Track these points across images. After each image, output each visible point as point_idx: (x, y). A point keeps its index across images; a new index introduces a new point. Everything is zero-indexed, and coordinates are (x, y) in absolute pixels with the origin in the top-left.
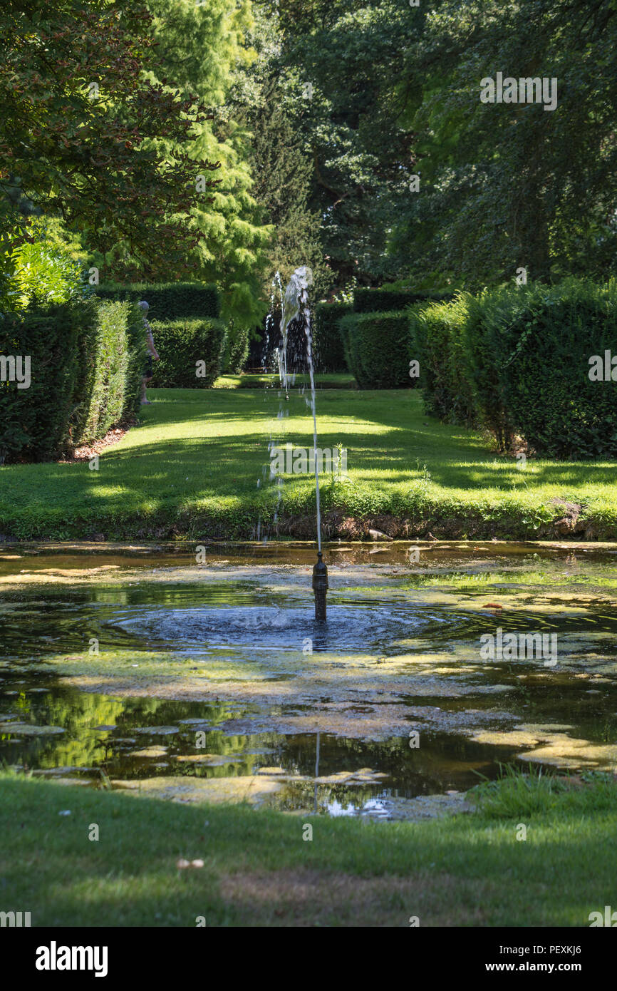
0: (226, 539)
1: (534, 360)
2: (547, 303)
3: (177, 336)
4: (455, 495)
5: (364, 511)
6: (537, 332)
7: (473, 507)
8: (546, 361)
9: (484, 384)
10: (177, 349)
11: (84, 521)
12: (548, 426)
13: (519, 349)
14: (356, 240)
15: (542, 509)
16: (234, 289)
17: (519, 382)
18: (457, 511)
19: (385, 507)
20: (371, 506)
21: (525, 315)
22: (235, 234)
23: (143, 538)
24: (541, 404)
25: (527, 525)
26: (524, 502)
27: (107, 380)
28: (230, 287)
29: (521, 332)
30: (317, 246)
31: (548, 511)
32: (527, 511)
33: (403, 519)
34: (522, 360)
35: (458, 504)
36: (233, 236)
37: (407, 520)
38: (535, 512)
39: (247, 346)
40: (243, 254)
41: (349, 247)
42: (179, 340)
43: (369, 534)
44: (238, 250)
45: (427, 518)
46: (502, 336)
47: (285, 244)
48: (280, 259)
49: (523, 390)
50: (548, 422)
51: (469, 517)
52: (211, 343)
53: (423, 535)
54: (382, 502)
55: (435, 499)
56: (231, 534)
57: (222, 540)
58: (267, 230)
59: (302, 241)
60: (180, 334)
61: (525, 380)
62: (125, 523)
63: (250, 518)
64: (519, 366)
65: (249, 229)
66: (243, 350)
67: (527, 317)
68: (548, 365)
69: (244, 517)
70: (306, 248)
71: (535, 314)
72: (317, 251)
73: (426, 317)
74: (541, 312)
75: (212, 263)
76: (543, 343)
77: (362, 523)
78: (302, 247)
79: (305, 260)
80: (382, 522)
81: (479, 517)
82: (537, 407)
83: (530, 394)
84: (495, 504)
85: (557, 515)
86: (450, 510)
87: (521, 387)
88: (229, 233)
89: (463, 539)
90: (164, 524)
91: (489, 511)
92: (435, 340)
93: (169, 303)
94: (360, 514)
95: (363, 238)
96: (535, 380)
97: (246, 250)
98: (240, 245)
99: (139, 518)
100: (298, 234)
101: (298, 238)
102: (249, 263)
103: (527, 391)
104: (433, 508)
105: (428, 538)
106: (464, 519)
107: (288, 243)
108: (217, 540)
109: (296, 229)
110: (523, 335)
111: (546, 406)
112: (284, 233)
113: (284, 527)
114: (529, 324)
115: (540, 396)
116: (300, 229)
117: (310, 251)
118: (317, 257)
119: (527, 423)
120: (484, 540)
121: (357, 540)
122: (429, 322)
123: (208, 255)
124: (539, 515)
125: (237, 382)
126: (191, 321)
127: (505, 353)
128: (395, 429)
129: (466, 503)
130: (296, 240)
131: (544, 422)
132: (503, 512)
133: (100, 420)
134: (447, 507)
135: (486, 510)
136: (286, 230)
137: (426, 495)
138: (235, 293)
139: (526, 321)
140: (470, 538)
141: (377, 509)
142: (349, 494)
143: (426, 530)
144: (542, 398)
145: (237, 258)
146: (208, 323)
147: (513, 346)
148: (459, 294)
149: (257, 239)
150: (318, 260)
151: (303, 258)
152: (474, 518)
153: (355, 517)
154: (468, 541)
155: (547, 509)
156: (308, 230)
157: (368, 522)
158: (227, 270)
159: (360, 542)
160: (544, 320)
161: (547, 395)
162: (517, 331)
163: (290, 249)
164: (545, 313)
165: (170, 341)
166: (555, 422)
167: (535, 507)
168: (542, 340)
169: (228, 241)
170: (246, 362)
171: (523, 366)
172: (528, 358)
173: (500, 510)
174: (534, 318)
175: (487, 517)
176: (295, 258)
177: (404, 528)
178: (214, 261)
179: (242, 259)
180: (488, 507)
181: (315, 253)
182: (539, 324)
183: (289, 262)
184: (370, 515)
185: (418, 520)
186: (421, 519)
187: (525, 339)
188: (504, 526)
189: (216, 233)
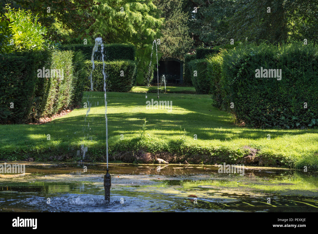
0: (90, 162)
1: (245, 81)
2: (251, 55)
3: (113, 68)
4: (198, 143)
5: (155, 150)
6: (247, 68)
7: (206, 149)
8: (250, 82)
9: (228, 92)
10: (112, 74)
11: (24, 152)
12: (251, 112)
13: (238, 76)
14: (206, 26)
15: (239, 151)
16: (145, 47)
17: (238, 91)
18: (199, 150)
19: (165, 148)
20: (158, 148)
21: (241, 60)
22: (146, 22)
23: (52, 160)
24: (248, 102)
25: (231, 158)
26: (230, 147)
27: (58, 87)
28: (144, 46)
29: (239, 68)
30: (187, 28)
31: (241, 152)
32: (231, 151)
33: (174, 154)
34: (239, 81)
35: (199, 147)
36: (145, 23)
37: (176, 154)
38: (235, 152)
39: (153, 74)
40: (150, 31)
41: (202, 29)
42: (114, 70)
43: (157, 160)
44: (148, 29)
45: (185, 154)
46: (231, 70)
47: (171, 27)
48: (169, 34)
49: (240, 95)
50: (251, 110)
51: (204, 154)
52: (128, 71)
53: (183, 162)
54: (164, 146)
55: (189, 145)
56: (93, 159)
57: (89, 162)
58: (161, 20)
59: (180, 26)
60: (114, 67)
61: (241, 91)
62: (43, 153)
63: (102, 152)
64: (238, 84)
65: (153, 20)
66: (151, 75)
67: (242, 61)
68: (251, 84)
69: (100, 151)
70: (181, 29)
71: (246, 60)
72: (186, 31)
73: (212, 61)
74: (249, 59)
75: (136, 35)
76: (249, 74)
77: (154, 155)
78: (179, 29)
79: (180, 35)
80: (163, 155)
81: (209, 154)
82: (246, 103)
83: (243, 97)
84: (217, 148)
85: (245, 154)
86: (196, 150)
87: (239, 94)
88: (144, 22)
89: (201, 164)
90: (62, 154)
91: (214, 151)
92: (216, 72)
93: (112, 53)
94: (153, 151)
95: (209, 25)
96: (245, 90)
97: (151, 29)
98: (149, 27)
99: (50, 151)
100: (178, 23)
101: (177, 24)
102: (153, 35)
103: (241, 96)
104: (187, 149)
105: (185, 163)
106: (202, 155)
107: (172, 26)
108: (86, 162)
109: (176, 20)
110: (240, 69)
111: (250, 103)
112: (171, 23)
113: (118, 156)
114: (243, 64)
115: (247, 98)
116: (178, 20)
117: (183, 30)
118: (186, 33)
119: (241, 110)
120: (211, 164)
121: (152, 163)
122: (213, 63)
123: (134, 31)
124: (237, 153)
125: (147, 90)
126: (119, 61)
127: (232, 77)
128: (192, 112)
129: (203, 147)
130: (176, 25)
131: (249, 110)
132: (220, 152)
133: (54, 105)
134: (194, 149)
135: (212, 150)
136: (172, 21)
137: (185, 143)
138: (146, 49)
139: (242, 63)
140: (204, 164)
141: (161, 149)
142: (149, 142)
143: (185, 159)
144: (248, 99)
145: (147, 33)
146: (128, 63)
147: (235, 74)
148: (221, 50)
149: (157, 24)
150: (186, 35)
151: (180, 34)
152: (207, 154)
153: (151, 152)
154: (203, 165)
155: (241, 151)
156: (182, 20)
157: (157, 155)
158: (143, 39)
159: (153, 164)
160: (250, 63)
161: (250, 98)
162: (238, 67)
163: (173, 29)
164: (250, 60)
165: (109, 70)
166: (253, 110)
167: (235, 150)
168: (249, 72)
169: (143, 25)
170: (152, 81)
171: (240, 84)
172: (242, 80)
173: (219, 150)
174: (245, 62)
175: (212, 154)
176: (176, 33)
177: (174, 158)
178: (137, 34)
179: (150, 33)
180: (213, 149)
181: (185, 32)
182: (248, 64)
183: (173, 36)
184: (158, 152)
185: (181, 155)
186: (182, 154)
187: (241, 71)
188: (220, 158)
189: (138, 21)
